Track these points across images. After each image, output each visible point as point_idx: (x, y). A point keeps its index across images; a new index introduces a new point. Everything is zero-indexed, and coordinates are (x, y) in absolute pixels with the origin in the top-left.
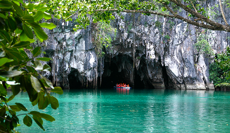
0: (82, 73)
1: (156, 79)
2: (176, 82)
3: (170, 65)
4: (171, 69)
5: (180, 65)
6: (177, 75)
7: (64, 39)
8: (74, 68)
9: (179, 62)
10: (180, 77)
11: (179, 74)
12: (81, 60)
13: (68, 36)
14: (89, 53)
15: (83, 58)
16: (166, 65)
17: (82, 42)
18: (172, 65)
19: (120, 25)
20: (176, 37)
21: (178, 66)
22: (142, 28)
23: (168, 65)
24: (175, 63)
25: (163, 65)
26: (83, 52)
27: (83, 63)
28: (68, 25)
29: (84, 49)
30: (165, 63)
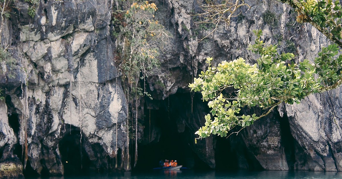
0: (93, 136)
1: (265, 147)
2: (312, 154)
3: (298, 113)
4: (301, 123)
5: (322, 113)
6: (315, 137)
7: (47, 57)
8: (73, 126)
9: (319, 106)
10: (322, 142)
11: (319, 134)
12: (89, 107)
13: (56, 49)
14: (107, 90)
15: (94, 101)
16: (288, 115)
17: (90, 63)
18: (304, 113)
19: (180, 22)
20: (313, 47)
21: (317, 116)
22: (233, 29)
23: (293, 115)
24: (311, 109)
25: (281, 114)
26: (93, 88)
27: (93, 114)
28: (54, 23)
29: (96, 79)
30: (287, 110)
